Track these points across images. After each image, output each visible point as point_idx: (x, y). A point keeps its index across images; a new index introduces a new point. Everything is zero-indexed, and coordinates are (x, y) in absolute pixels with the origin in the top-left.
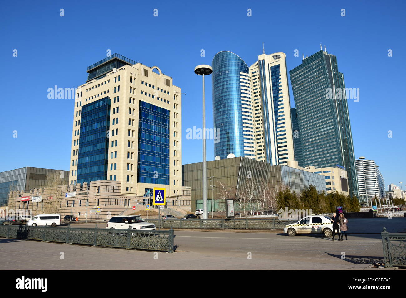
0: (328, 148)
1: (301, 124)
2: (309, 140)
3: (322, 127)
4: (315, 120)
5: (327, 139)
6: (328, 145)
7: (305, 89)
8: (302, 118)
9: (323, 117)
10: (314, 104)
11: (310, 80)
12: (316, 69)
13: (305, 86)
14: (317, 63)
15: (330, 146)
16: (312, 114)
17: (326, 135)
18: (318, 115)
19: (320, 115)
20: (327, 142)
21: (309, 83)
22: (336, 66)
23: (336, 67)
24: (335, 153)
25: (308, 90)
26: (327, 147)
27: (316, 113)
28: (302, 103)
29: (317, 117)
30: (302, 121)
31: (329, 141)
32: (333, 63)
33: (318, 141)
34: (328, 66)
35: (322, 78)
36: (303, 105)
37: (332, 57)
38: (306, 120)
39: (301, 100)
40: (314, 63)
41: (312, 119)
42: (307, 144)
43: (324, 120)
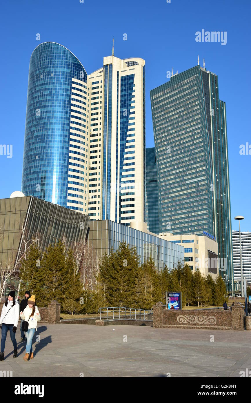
0: (195, 209)
1: (161, 171)
2: (170, 196)
3: (189, 177)
4: (180, 165)
5: (195, 195)
6: (195, 204)
7: (171, 118)
8: (163, 162)
9: (192, 162)
10: (182, 142)
11: (178, 106)
12: (188, 91)
13: (171, 114)
14: (190, 82)
15: (198, 206)
16: (178, 157)
17: (194, 190)
18: (186, 159)
19: (188, 158)
20: (195, 199)
21: (177, 111)
22: (217, 90)
23: (216, 92)
24: (205, 217)
25: (175, 122)
26: (194, 206)
27: (182, 155)
28: (163, 139)
29: (184, 162)
30: (162, 167)
31: (198, 199)
32: (212, 84)
33: (182, 197)
34: (205, 88)
35: (196, 105)
36: (165, 143)
37: (212, 76)
38: (168, 165)
39: (164, 135)
40: (185, 81)
41: (177, 164)
42: (166, 201)
43: (193, 166)
